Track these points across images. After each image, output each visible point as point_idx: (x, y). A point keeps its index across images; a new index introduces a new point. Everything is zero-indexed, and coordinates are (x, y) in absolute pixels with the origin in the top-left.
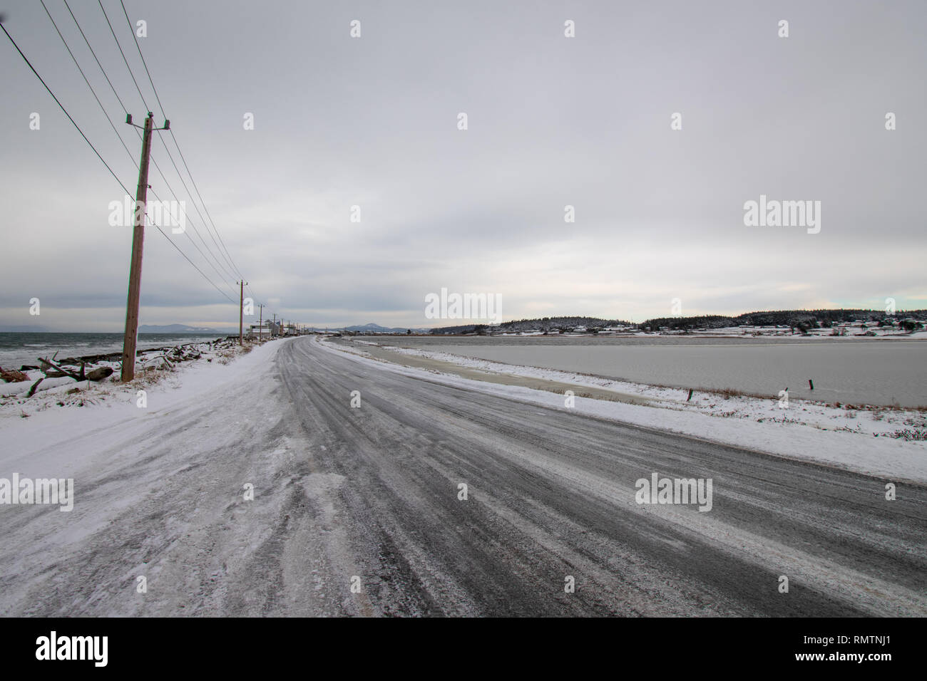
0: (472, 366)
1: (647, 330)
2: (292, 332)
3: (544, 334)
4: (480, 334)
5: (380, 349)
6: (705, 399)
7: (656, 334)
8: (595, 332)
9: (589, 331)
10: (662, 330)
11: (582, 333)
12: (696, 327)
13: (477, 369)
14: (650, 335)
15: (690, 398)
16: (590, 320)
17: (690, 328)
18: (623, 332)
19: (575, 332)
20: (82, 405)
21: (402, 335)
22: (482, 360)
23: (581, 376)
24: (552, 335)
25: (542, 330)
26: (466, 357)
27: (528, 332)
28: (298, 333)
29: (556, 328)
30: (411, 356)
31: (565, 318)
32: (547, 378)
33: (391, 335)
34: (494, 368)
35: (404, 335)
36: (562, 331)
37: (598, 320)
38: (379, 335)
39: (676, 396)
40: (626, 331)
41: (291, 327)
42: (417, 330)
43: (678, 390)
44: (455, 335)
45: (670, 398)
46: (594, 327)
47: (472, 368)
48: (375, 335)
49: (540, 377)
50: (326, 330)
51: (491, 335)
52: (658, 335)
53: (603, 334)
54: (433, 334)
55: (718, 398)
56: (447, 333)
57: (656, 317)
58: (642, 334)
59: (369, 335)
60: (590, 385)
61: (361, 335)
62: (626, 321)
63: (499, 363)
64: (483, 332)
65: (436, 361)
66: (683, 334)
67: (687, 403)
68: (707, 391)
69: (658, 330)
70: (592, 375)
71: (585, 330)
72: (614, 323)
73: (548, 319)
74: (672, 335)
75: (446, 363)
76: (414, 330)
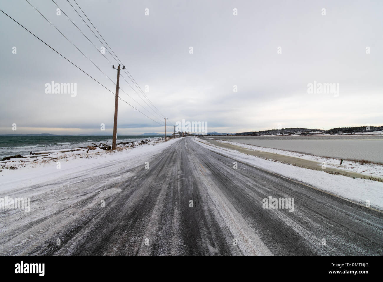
0: (246, 147)
1: (331, 133)
2: (186, 135)
3: (282, 135)
4: (255, 135)
5: (214, 141)
6: (350, 164)
7: (335, 135)
8: (305, 134)
9: (302, 134)
10: (339, 133)
11: (299, 134)
12: (357, 131)
13: (247, 148)
14: (333, 135)
15: (341, 163)
16: (303, 129)
17: (354, 132)
18: (319, 134)
19: (296, 134)
20: (87, 158)
21: (225, 136)
22: (251, 145)
23: (290, 152)
24: (285, 135)
25: (281, 134)
26: (245, 144)
27: (275, 134)
28: (189, 135)
29: (287, 132)
30: (224, 143)
31: (291, 128)
32: (275, 153)
33: (221, 136)
34: (254, 148)
35: (226, 136)
36: (290, 134)
37: (307, 129)
38: (217, 136)
39: (335, 162)
40: (320, 133)
41: (186, 133)
42: (231, 134)
43: (337, 159)
44: (244, 136)
45: (331, 163)
46: (305, 132)
47: (245, 148)
48: (215, 136)
49: (272, 152)
50: (198, 134)
51: (259, 135)
52: (337, 135)
53: (309, 135)
54: (236, 135)
55: (357, 164)
56: (242, 135)
57: (335, 128)
58: (329, 135)
59: (213, 136)
60: (294, 156)
61: (210, 136)
62: (320, 129)
63: (257, 146)
64: (256, 134)
65: (233, 145)
66: (350, 135)
67: (340, 166)
68: (352, 161)
69: (337, 133)
70: (296, 152)
71: (300, 133)
72: (314, 130)
73: (283, 129)
74: (344, 135)
75: (236, 146)
76: (229, 134)
